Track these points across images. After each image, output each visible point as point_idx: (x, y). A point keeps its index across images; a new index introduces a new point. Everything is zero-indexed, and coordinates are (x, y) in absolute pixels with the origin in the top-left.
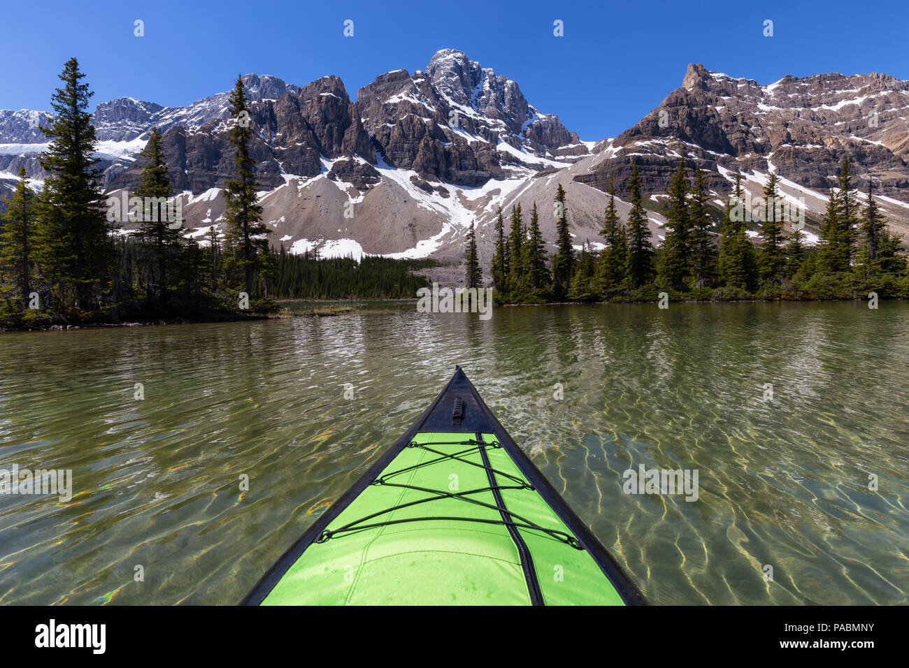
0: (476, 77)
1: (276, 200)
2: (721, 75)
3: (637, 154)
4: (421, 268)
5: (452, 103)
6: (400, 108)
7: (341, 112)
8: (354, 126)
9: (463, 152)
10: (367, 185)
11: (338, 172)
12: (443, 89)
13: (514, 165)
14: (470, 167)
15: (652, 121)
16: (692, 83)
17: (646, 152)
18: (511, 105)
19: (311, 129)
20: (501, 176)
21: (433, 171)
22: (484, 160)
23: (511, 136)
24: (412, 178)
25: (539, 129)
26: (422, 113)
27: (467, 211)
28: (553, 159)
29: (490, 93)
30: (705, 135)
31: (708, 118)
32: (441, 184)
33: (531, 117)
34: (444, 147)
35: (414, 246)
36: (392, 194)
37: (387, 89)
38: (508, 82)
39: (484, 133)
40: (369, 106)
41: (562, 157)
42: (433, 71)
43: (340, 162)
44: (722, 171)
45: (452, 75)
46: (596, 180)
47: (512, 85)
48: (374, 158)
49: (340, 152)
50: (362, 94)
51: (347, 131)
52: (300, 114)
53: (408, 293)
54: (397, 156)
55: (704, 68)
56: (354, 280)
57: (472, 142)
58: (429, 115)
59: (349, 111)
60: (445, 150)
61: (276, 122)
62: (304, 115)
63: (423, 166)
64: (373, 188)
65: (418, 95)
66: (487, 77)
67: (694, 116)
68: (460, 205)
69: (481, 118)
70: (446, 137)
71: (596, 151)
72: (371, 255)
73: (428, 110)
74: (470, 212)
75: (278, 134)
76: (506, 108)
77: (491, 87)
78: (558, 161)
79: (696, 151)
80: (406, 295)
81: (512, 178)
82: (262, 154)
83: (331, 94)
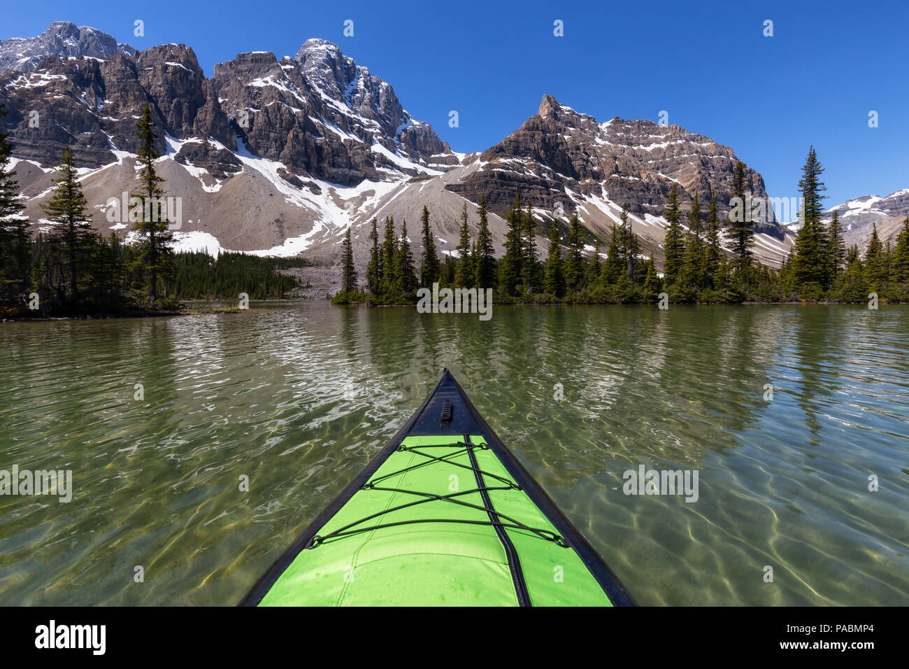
0: (350, 74)
1: (104, 179)
2: (569, 108)
3: (501, 170)
4: (290, 267)
5: (324, 97)
6: (265, 93)
7: (193, 87)
8: (209, 105)
9: (337, 149)
10: (226, 173)
11: (188, 155)
12: (315, 80)
13: (389, 168)
14: (343, 165)
15: (514, 141)
16: (546, 112)
17: (508, 169)
18: (386, 108)
19: (153, 101)
20: (376, 178)
21: (303, 165)
22: (358, 159)
23: (386, 138)
24: (279, 170)
25: (413, 135)
26: (292, 103)
27: (340, 210)
28: (426, 166)
29: (365, 92)
30: (556, 159)
31: (558, 145)
32: (312, 180)
33: (406, 122)
34: (315, 141)
35: (282, 243)
36: (255, 185)
37: (250, 71)
38: (383, 83)
39: (358, 132)
40: (228, 85)
41: (435, 165)
42: (304, 60)
43: (191, 143)
44: (569, 192)
45: (325, 67)
46: (465, 190)
47: (387, 88)
48: (234, 143)
49: (192, 133)
50: (219, 71)
51: (200, 110)
52: (138, 82)
53: (276, 293)
54: (261, 145)
55: (556, 99)
56: (210, 279)
57: (345, 140)
58: (299, 105)
59: (203, 88)
60: (316, 144)
61: (104, 87)
62: (143, 83)
63: (292, 159)
64: (232, 177)
65: (286, 82)
66: (361, 75)
67: (547, 141)
68: (333, 204)
69: (355, 116)
70: (317, 131)
71: (466, 162)
72: (230, 251)
73: (297, 100)
74: (343, 211)
75: (107, 102)
76: (381, 109)
77: (366, 85)
78: (431, 168)
79: (549, 173)
80: (273, 296)
81: (387, 180)
82: (83, 122)
83: (181, 65)
